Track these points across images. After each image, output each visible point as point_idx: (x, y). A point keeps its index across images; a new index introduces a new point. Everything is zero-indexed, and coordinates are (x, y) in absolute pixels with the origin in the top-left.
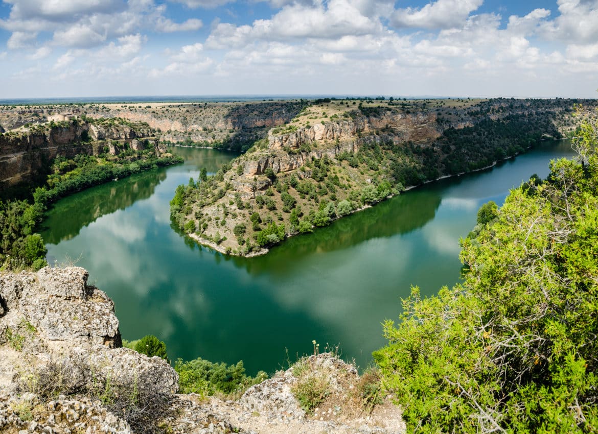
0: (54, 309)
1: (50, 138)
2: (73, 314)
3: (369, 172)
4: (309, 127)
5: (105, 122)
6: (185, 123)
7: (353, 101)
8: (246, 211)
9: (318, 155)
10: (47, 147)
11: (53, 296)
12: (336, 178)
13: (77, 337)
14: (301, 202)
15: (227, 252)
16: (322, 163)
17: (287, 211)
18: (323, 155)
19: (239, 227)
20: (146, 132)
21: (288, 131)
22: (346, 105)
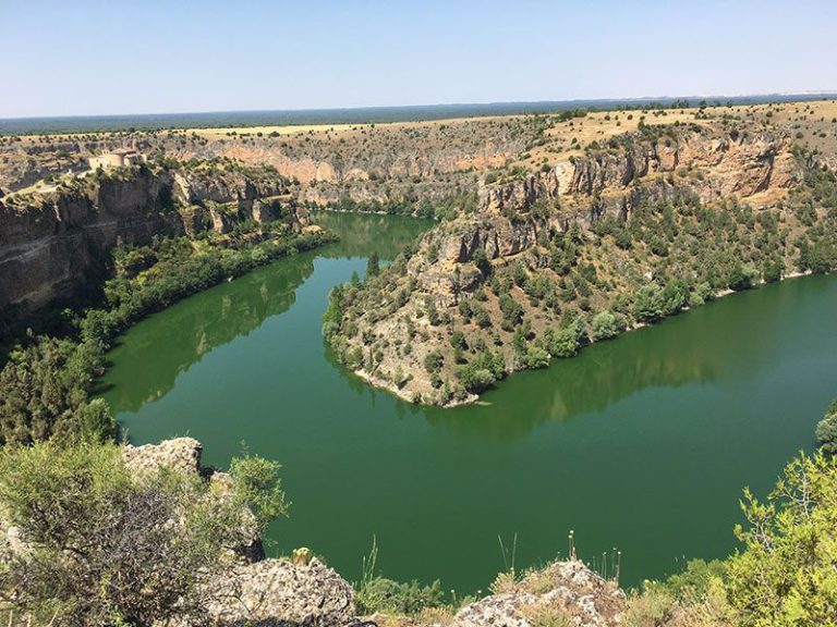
1: (100, 204)
3: (649, 258)
4: (547, 169)
5: (200, 167)
6: (338, 166)
7: (629, 113)
8: (442, 329)
9: (562, 225)
10: (96, 222)
12: (592, 268)
14: (531, 313)
15: (415, 399)
16: (567, 240)
17: (508, 329)
18: (571, 222)
19: (433, 356)
20: (273, 185)
21: (511, 178)
22: (616, 122)
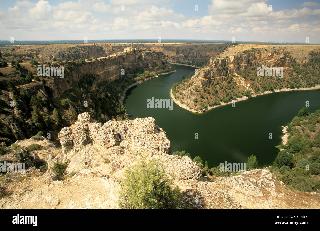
0: (143, 138)
1: (126, 59)
2: (151, 139)
4: (227, 57)
6: (177, 53)
7: (249, 45)
8: (199, 93)
10: (125, 63)
11: (141, 131)
13: (153, 149)
14: (220, 91)
17: (214, 95)
19: (195, 99)
20: (162, 56)
22: (246, 47)
